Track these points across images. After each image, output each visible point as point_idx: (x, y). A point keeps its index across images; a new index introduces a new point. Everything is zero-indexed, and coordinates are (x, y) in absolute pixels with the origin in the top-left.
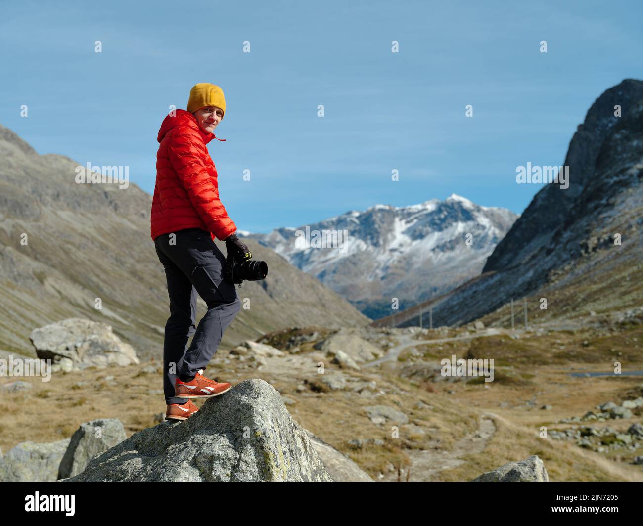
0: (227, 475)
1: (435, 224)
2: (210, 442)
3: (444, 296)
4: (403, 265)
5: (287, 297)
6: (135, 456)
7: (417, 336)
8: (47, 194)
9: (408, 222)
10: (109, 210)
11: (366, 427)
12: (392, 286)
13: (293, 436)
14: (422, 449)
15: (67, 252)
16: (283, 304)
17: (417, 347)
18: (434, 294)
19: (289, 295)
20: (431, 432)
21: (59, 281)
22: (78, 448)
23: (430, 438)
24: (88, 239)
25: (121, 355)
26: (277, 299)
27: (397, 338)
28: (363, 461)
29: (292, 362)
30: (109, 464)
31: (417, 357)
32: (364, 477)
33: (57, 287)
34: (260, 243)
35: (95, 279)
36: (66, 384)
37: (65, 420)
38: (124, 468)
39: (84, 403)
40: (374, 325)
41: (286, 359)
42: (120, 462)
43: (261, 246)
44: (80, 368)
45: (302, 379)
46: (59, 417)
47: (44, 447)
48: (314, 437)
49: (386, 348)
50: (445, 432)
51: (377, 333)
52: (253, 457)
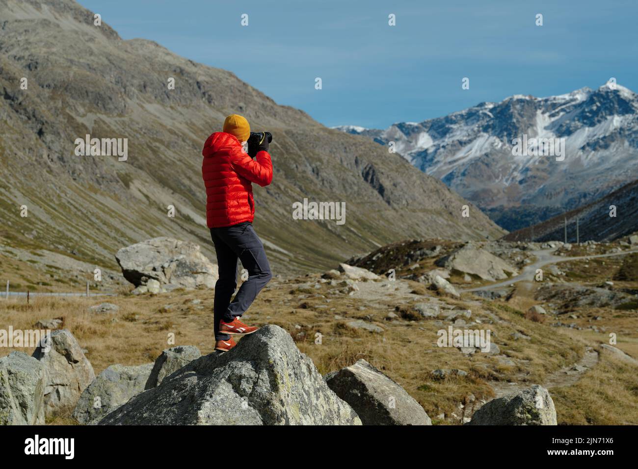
0: (250, 388)
1: (586, 118)
2: (240, 366)
3: (595, 203)
4: (546, 166)
5: (408, 204)
6: (193, 375)
7: (559, 252)
8: (132, 85)
9: (552, 116)
10: (202, 102)
11: (453, 357)
12: (533, 192)
13: (299, 364)
14: (509, 381)
15: (155, 151)
16: (402, 212)
17: (558, 264)
18: (583, 200)
19: (410, 201)
20: (522, 364)
21: (147, 184)
22: (161, 371)
23: (520, 370)
24: (178, 135)
25: (209, 277)
26: (395, 206)
27: (535, 253)
28: (443, 391)
29: (386, 287)
30: (176, 380)
31: (558, 276)
32: (411, 402)
33: (144, 190)
34: (376, 140)
35: (187, 182)
36: (153, 307)
37: (151, 344)
38: (185, 383)
39: (171, 327)
40: (507, 238)
41: (380, 284)
42: (183, 379)
43: (376, 144)
44: (167, 290)
45: (393, 306)
46: (146, 341)
47: (133, 370)
48: (369, 366)
49: (521, 265)
50: (536, 364)
51: (511, 247)
52: (267, 377)
